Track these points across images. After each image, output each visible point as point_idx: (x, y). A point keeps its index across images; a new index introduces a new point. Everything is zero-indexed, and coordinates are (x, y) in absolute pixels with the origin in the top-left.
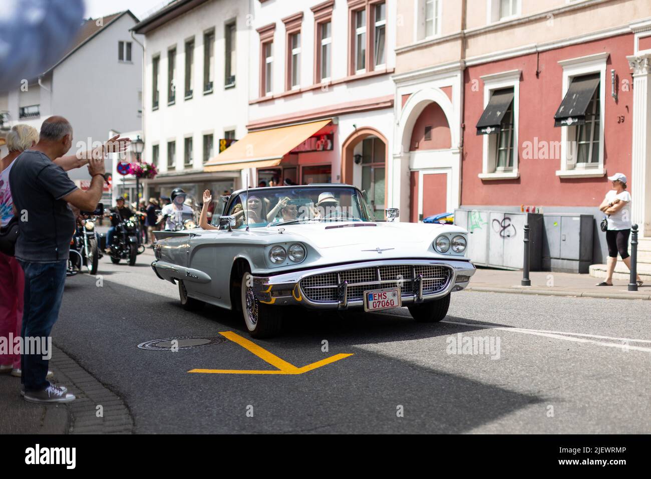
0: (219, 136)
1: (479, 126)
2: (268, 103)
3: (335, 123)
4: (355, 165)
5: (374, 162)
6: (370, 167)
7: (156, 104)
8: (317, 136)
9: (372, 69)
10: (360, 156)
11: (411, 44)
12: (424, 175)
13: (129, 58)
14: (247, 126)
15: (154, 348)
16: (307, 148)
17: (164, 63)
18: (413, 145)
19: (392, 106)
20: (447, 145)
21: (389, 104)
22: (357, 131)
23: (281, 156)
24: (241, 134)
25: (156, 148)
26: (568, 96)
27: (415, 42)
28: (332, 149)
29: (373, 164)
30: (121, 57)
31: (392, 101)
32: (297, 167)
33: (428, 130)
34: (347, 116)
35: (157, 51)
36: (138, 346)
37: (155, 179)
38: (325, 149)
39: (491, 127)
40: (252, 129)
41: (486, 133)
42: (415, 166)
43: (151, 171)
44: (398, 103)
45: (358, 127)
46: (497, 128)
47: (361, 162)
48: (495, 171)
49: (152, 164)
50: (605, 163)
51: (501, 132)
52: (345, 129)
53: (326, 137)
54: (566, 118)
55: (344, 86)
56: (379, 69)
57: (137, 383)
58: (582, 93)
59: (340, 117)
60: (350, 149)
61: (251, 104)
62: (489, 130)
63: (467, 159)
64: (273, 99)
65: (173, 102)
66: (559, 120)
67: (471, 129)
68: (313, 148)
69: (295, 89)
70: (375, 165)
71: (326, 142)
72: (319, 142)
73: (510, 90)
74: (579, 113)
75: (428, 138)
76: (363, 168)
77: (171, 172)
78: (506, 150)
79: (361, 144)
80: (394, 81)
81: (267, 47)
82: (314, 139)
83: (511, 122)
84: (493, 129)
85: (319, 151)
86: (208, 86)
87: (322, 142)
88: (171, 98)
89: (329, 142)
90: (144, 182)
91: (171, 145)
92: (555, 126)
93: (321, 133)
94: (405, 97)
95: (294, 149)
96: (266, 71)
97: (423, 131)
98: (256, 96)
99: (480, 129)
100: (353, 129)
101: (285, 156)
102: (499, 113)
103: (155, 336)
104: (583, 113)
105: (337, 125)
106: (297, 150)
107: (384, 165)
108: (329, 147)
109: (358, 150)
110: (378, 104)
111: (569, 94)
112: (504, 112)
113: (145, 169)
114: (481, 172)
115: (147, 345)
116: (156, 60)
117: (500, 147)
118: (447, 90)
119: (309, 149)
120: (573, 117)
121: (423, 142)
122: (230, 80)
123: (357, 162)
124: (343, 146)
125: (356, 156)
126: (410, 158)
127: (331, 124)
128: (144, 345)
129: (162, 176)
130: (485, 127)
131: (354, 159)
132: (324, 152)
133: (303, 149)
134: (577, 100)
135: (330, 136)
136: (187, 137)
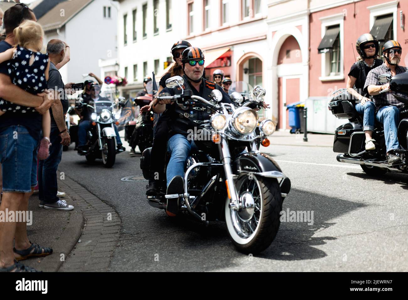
0: (163, 60)
1: (319, 48)
2: (192, 40)
3: (232, 49)
4: (244, 74)
5: (256, 72)
6: (253, 76)
7: (126, 42)
8: (221, 58)
9: (254, 16)
10: (247, 69)
12: (287, 79)
13: (110, 16)
15: (130, 181)
16: (215, 65)
17: (130, 18)
18: (279, 63)
20: (300, 60)
21: (264, 37)
22: (245, 54)
25: (126, 69)
26: (374, 29)
28: (230, 65)
30: (105, 15)
31: (266, 36)
33: (288, 52)
35: (126, 11)
36: (121, 179)
37: (127, 87)
38: (226, 66)
39: (327, 48)
41: (323, 52)
42: (280, 75)
43: (124, 82)
44: (269, 37)
45: (246, 52)
46: (331, 50)
47: (248, 73)
48: (329, 75)
49: (125, 78)
51: (333, 52)
52: (238, 55)
53: (226, 58)
55: (237, 28)
56: (258, 16)
57: (122, 200)
58: (382, 26)
59: (235, 46)
60: (241, 65)
62: (325, 51)
63: (312, 69)
65: (135, 41)
67: (315, 50)
68: (219, 65)
69: (207, 30)
70: (256, 74)
72: (222, 62)
73: (338, 26)
74: (381, 38)
75: (288, 57)
76: (250, 76)
77: (136, 82)
78: (336, 63)
79: (248, 62)
80: (267, 23)
81: (190, 6)
82: (219, 60)
83: (339, 46)
84: (328, 50)
85: (223, 67)
86: (156, 30)
87: (224, 61)
88: (135, 39)
89: (228, 61)
90: (120, 89)
91: (135, 67)
93: (224, 56)
94: (274, 33)
96: (190, 20)
97: (285, 53)
98: (185, 35)
99: (320, 50)
100: (243, 54)
102: (331, 40)
103: (130, 174)
104: (383, 38)
105: (233, 51)
106: (210, 67)
107: (261, 74)
108: (229, 64)
109: (246, 65)
110: (257, 37)
111: (374, 27)
112: (334, 39)
113: (121, 81)
114: (321, 76)
115: (126, 179)
116: (125, 16)
117: (332, 60)
118: (299, 27)
119: (217, 66)
121: (285, 59)
122: (169, 26)
123: (246, 73)
124: (237, 63)
125: (245, 69)
126: (277, 70)
127: (229, 50)
128: (125, 179)
129: (130, 85)
130: (323, 49)
131: (244, 71)
132: (226, 68)
133: (213, 66)
134: (379, 30)
135: (229, 58)
136: (145, 61)
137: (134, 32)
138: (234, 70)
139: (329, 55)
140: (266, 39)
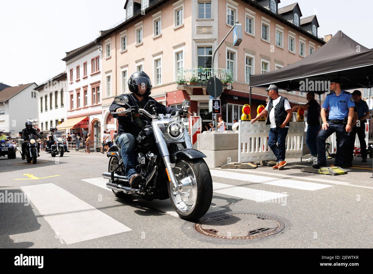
0: (60, 120)
3: (89, 117)
4: (94, 128)
6: (98, 129)
7: (42, 111)
8: (84, 120)
9: (97, 103)
11: (105, 98)
13: (35, 97)
14: (67, 118)
16: (82, 123)
17: (44, 99)
18: (107, 123)
19: (101, 113)
20: (114, 123)
22: (94, 119)
24: (65, 120)
25: (42, 124)
27: (106, 97)
28: (88, 124)
30: (32, 96)
31: (101, 112)
33: (110, 119)
34: (92, 115)
35: (42, 95)
38: (86, 124)
40: (69, 118)
42: (108, 128)
44: (103, 112)
45: (94, 118)
52: (91, 119)
53: (86, 120)
55: (91, 108)
56: (99, 103)
59: (90, 116)
60: (93, 124)
61: (68, 112)
64: (73, 110)
68: (84, 124)
69: (79, 108)
72: (85, 122)
75: (110, 121)
76: (96, 129)
77: (47, 130)
79: (95, 122)
80: (102, 107)
81: (72, 96)
86: (56, 106)
88: (46, 109)
91: (47, 123)
94: (104, 111)
96: (72, 102)
97: (109, 119)
98: (69, 109)
100: (93, 119)
101: (74, 126)
105: (89, 118)
107: (100, 128)
109: (95, 124)
110: (98, 112)
116: (42, 98)
121: (109, 122)
122: (62, 105)
123: (95, 127)
124: (91, 122)
126: (106, 126)
127: (88, 117)
131: (94, 126)
133: (81, 124)
135: (88, 121)
136: (51, 120)
137: (46, 106)
138: (90, 126)
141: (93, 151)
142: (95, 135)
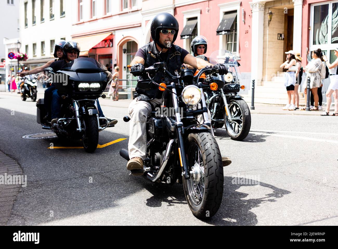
1: (182, 35)
2: (81, 24)
3: (113, 34)
4: (123, 53)
5: (132, 52)
6: (131, 55)
7: (26, 25)
8: (105, 41)
10: (125, 50)
13: (12, 2)
14: (71, 36)
15: (31, 138)
16: (100, 46)
17: (30, 5)
21: (139, 25)
22: (124, 38)
23: (88, 50)
25: (27, 46)
26: (222, 21)
28: (112, 46)
29: (132, 53)
30: (8, 2)
31: (141, 24)
32: (96, 55)
34: (120, 31)
36: (23, 137)
37: (27, 61)
38: (109, 46)
39: (187, 35)
40: (74, 37)
41: (185, 38)
43: (25, 57)
44: (143, 25)
45: (125, 36)
46: (190, 36)
47: (126, 53)
49: (25, 54)
50: (239, 52)
52: (118, 38)
53: (109, 41)
54: (221, 31)
57: (23, 154)
58: (229, 20)
59: (116, 31)
60: (121, 47)
61: (73, 25)
62: (186, 37)
64: (83, 23)
65: (34, 24)
66: (218, 32)
69: (94, 18)
70: (133, 54)
71: (109, 43)
72: (106, 43)
73: (196, 18)
74: (227, 29)
76: (127, 55)
77: (35, 58)
79: (126, 44)
80: (142, 14)
82: (104, 42)
83: (196, 33)
84: (188, 37)
85: (106, 47)
86: (52, 16)
87: (108, 43)
88: (34, 22)
89: (111, 43)
90: (22, 63)
91: (34, 45)
92: (217, 35)
93: (108, 38)
94: (147, 21)
95: (95, 46)
96: (80, 9)
98: (75, 21)
100: (122, 37)
101: (90, 50)
102: (191, 29)
103: (30, 132)
104: (229, 29)
105: (115, 35)
106: (96, 47)
108: (111, 46)
109: (125, 47)
110: (134, 25)
112: (193, 29)
113: (22, 56)
115: (27, 137)
116: (26, 4)
119: (101, 47)
120: (225, 31)
122: (62, 13)
123: (124, 53)
124: (118, 45)
125: (124, 50)
127: (112, 34)
128: (25, 137)
129: (30, 60)
130: (184, 36)
131: (123, 51)
132: (109, 48)
133: (98, 47)
134: (227, 23)
135: (112, 41)
136: (42, 41)
137: (34, 17)
139: (189, 40)
140: (140, 26)
141: (126, 97)
142: (125, 67)
